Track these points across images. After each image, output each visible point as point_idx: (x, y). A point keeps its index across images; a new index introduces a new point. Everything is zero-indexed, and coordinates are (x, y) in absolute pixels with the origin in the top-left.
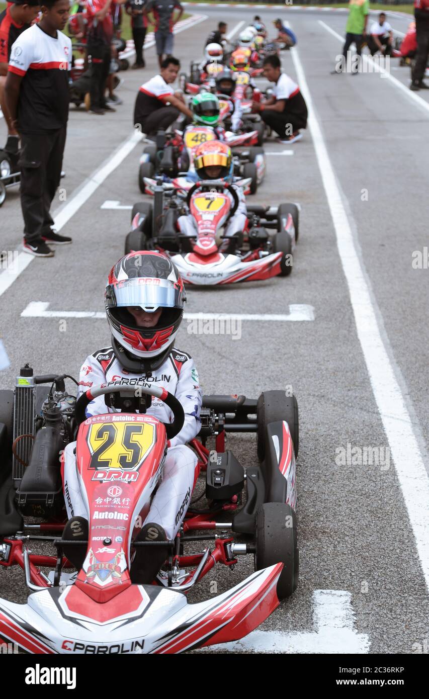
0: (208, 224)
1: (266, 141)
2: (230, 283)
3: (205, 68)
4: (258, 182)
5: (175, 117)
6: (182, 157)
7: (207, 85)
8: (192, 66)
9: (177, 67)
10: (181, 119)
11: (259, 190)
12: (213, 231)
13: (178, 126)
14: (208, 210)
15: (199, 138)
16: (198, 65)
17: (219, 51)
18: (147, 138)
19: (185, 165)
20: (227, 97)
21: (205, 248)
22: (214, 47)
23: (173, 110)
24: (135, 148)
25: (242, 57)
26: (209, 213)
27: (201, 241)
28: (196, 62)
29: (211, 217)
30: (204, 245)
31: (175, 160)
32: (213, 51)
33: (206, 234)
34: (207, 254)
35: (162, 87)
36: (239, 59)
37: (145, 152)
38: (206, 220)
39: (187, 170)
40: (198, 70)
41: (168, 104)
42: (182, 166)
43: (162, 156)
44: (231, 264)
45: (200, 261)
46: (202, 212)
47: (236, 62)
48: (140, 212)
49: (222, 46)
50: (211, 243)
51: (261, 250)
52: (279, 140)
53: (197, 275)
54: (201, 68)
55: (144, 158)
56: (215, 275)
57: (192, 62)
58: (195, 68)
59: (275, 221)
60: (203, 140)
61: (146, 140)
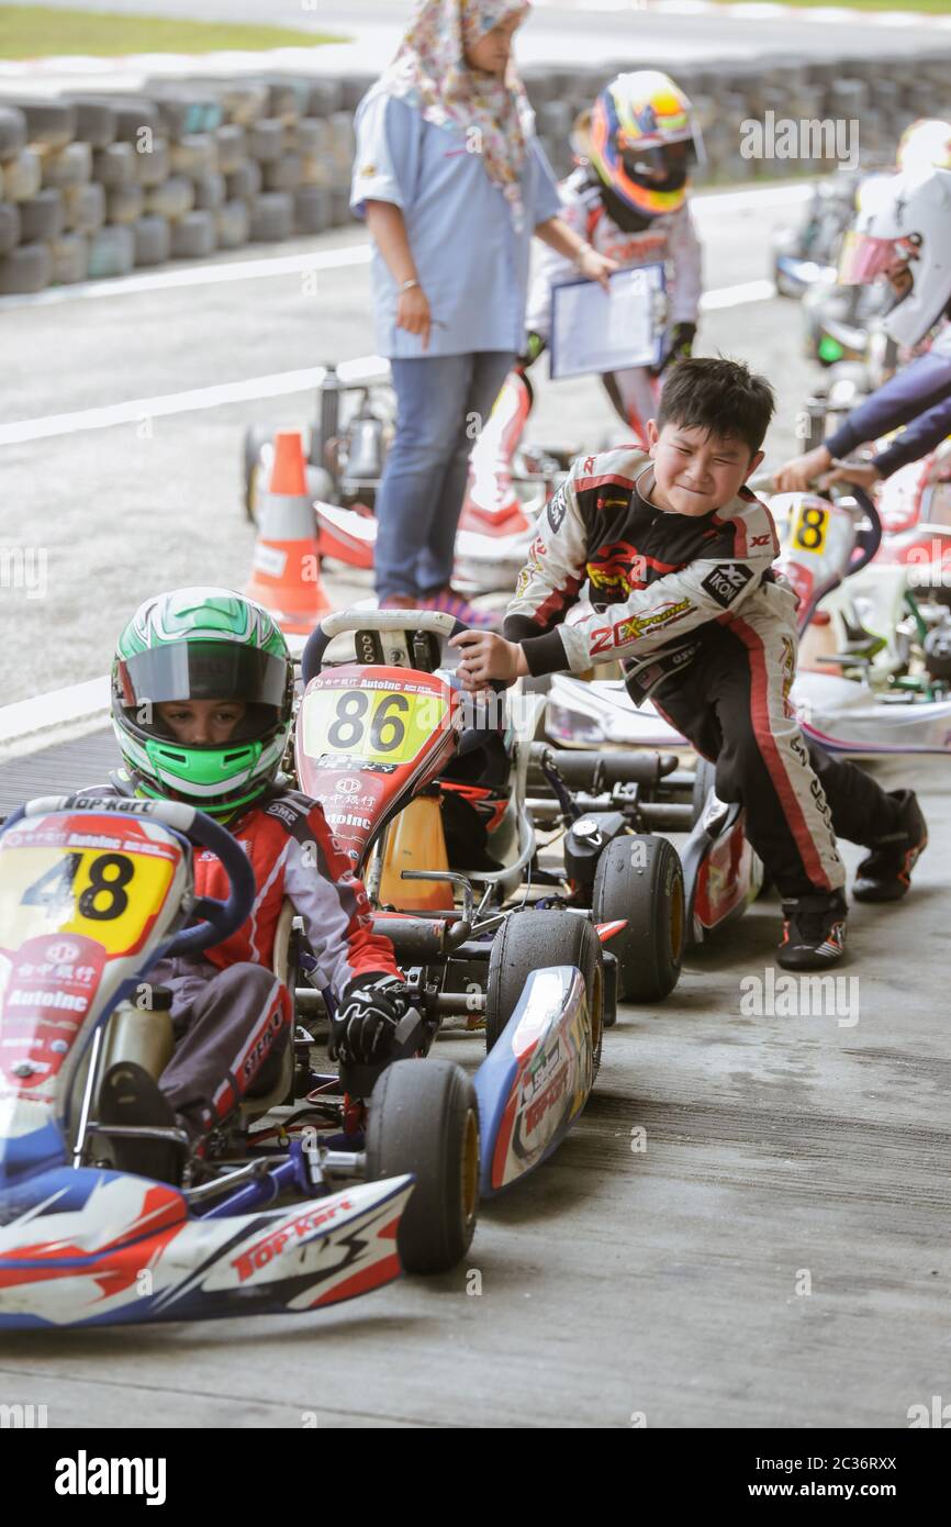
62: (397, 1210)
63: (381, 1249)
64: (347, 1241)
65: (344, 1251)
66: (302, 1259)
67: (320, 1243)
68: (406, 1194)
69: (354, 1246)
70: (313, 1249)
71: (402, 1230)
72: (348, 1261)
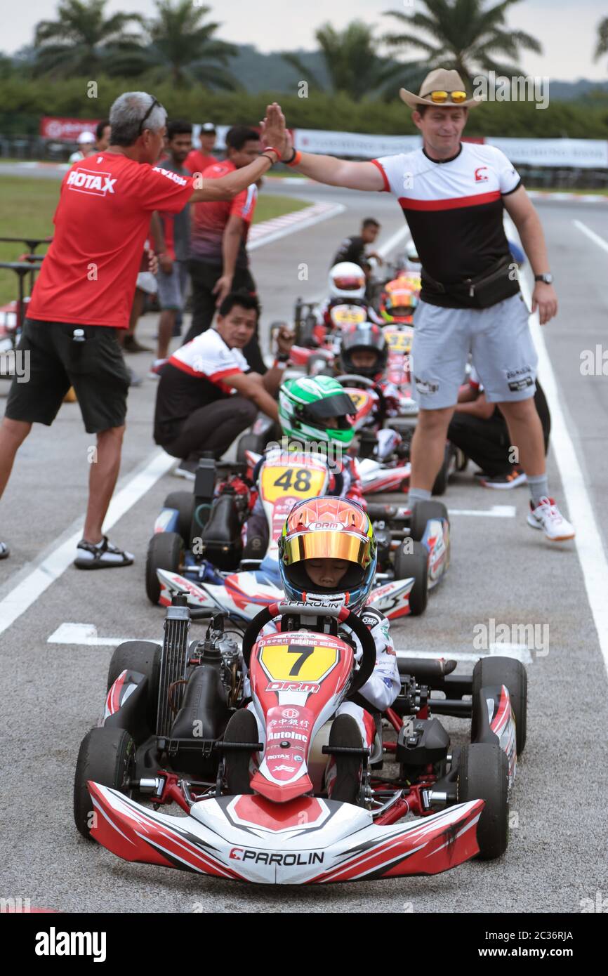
0: (293, 718)
1: (454, 480)
2: (343, 880)
3: (327, 316)
4: (430, 585)
5: (249, 422)
6: (252, 520)
7: (329, 350)
8: (298, 310)
9: (253, 312)
10: (262, 426)
11: (432, 604)
12: (304, 738)
13: (254, 443)
14: (294, 678)
15: (294, 479)
16: (311, 307)
17: (357, 280)
18: (181, 467)
19: (257, 542)
20: (369, 381)
21: (281, 783)
22: (350, 270)
23: (243, 406)
24: (154, 489)
25: (407, 292)
26: (296, 686)
27: (271, 765)
28: (308, 300)
29: (300, 698)
30: (277, 775)
31: (235, 526)
32: (346, 280)
33: (286, 746)
34: (285, 799)
35: (221, 356)
36: (400, 297)
37: (169, 504)
38: (286, 707)
39: (261, 553)
40: (312, 318)
41: (233, 391)
42: (250, 543)
43: (206, 516)
44: (346, 828)
45: (267, 818)
46: (280, 685)
47: (393, 302)
48: (130, 668)
49: (366, 268)
50: (296, 771)
51: (429, 788)
52: (482, 479)
53: (257, 857)
54: (319, 313)
55: (164, 521)
56: (304, 859)
57: (299, 300)
58: (305, 312)
59: (467, 699)
60: (302, 485)
61: (180, 472)
62: (408, 590)
63: (404, 603)
64: (394, 599)
65: (393, 602)
66: (380, 604)
67: (385, 599)
68: (412, 584)
69: (396, 601)
70: (384, 600)
71: (410, 597)
72: (394, 606)
